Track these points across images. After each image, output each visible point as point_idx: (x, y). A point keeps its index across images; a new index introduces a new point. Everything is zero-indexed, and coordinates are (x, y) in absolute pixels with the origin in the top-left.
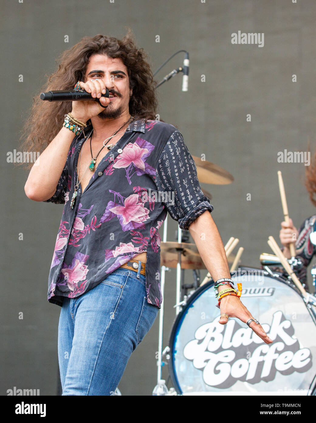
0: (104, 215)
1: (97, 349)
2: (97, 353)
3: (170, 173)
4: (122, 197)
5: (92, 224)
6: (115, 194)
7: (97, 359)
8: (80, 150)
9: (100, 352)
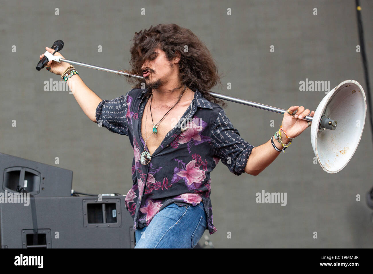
0: (173, 178)
1: (159, 238)
2: (159, 241)
3: (222, 137)
4: (184, 164)
5: (165, 183)
6: (179, 162)
7: (157, 244)
8: (142, 117)
9: (161, 241)
